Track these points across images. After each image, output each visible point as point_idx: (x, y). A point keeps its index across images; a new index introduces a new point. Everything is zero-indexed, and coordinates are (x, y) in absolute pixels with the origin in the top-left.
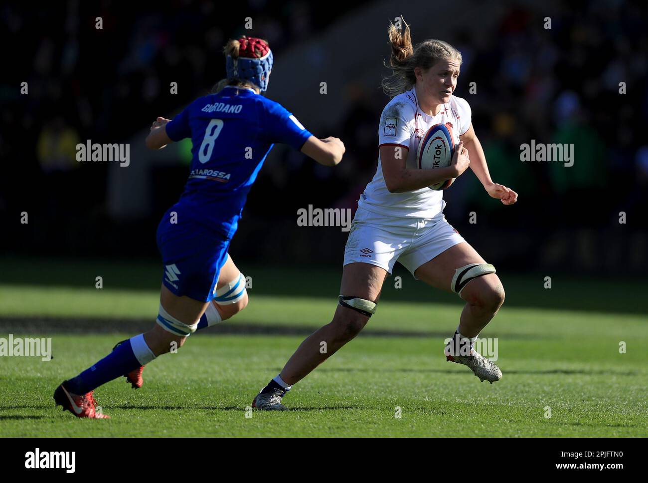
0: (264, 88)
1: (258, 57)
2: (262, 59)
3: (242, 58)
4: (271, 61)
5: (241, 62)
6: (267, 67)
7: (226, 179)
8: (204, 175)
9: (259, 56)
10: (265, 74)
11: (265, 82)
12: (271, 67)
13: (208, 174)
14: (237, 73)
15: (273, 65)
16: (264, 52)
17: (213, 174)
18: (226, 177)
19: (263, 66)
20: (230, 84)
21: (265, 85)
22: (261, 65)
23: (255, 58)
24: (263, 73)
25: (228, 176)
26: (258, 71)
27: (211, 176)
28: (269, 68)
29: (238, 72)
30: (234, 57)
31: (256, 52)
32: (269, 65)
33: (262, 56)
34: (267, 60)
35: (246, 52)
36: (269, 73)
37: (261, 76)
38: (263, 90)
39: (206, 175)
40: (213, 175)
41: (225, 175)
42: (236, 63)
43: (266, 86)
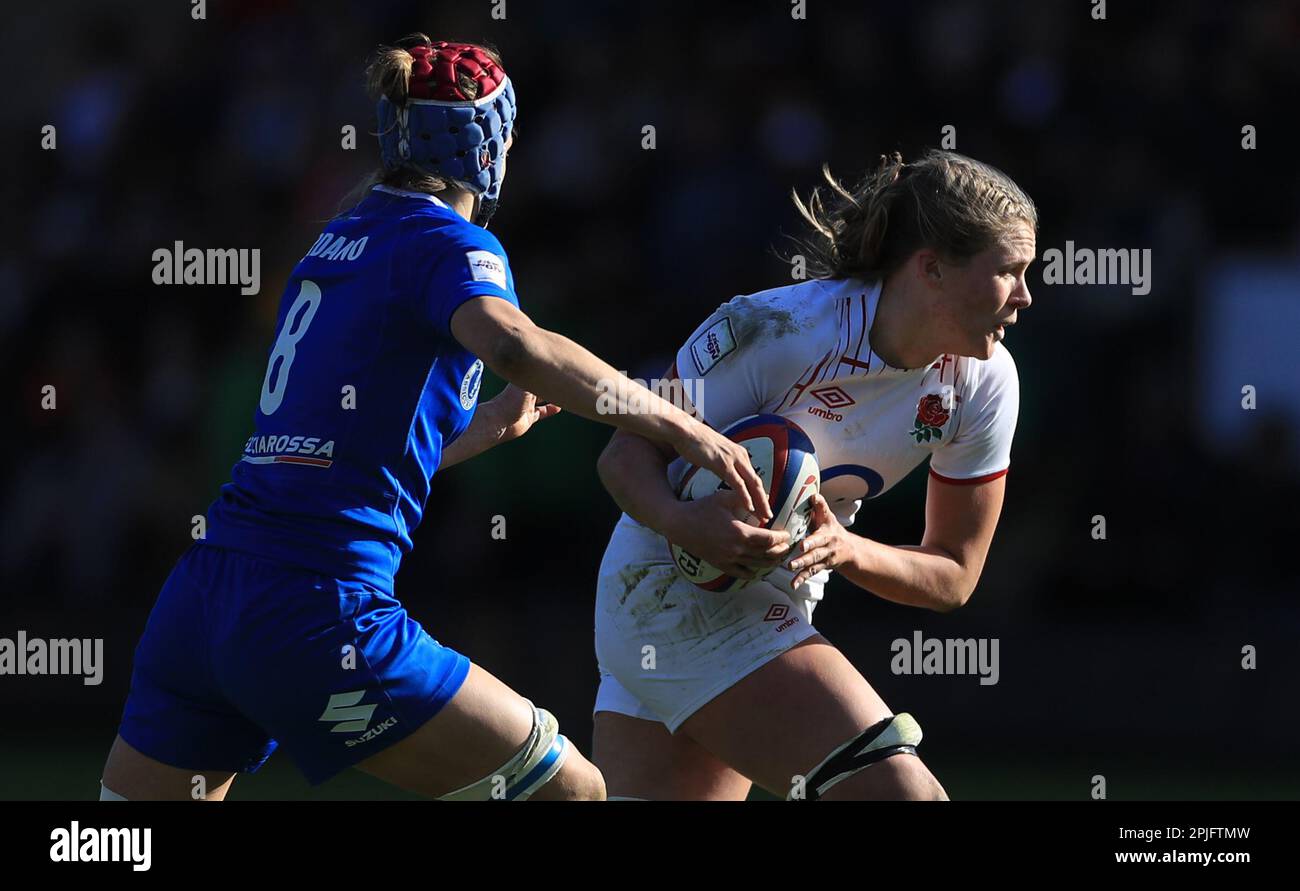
0: (492, 190)
1: (468, 98)
2: (478, 103)
3: (420, 102)
4: (510, 110)
5: (417, 114)
6: (496, 125)
7: (323, 455)
8: (269, 454)
9: (472, 93)
10: (493, 147)
11: (492, 171)
12: (510, 127)
13: (278, 450)
14: (406, 146)
15: (516, 123)
16: (488, 82)
17: (288, 446)
18: (322, 450)
19: (486, 124)
20: (386, 181)
21: (493, 180)
22: (478, 120)
23: (458, 99)
24: (487, 144)
25: (328, 448)
26: (470, 139)
27: (284, 452)
28: (505, 129)
29: (409, 143)
30: (398, 100)
31: (462, 84)
32: (503, 121)
33: (480, 94)
34: (498, 105)
35: (433, 84)
36: (504, 147)
37: (481, 153)
38: (489, 197)
39: (275, 453)
40: (288, 450)
41: (318, 446)
42: (404, 119)
43: (499, 184)
